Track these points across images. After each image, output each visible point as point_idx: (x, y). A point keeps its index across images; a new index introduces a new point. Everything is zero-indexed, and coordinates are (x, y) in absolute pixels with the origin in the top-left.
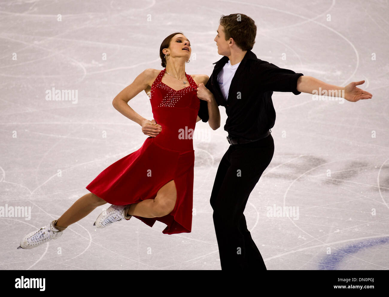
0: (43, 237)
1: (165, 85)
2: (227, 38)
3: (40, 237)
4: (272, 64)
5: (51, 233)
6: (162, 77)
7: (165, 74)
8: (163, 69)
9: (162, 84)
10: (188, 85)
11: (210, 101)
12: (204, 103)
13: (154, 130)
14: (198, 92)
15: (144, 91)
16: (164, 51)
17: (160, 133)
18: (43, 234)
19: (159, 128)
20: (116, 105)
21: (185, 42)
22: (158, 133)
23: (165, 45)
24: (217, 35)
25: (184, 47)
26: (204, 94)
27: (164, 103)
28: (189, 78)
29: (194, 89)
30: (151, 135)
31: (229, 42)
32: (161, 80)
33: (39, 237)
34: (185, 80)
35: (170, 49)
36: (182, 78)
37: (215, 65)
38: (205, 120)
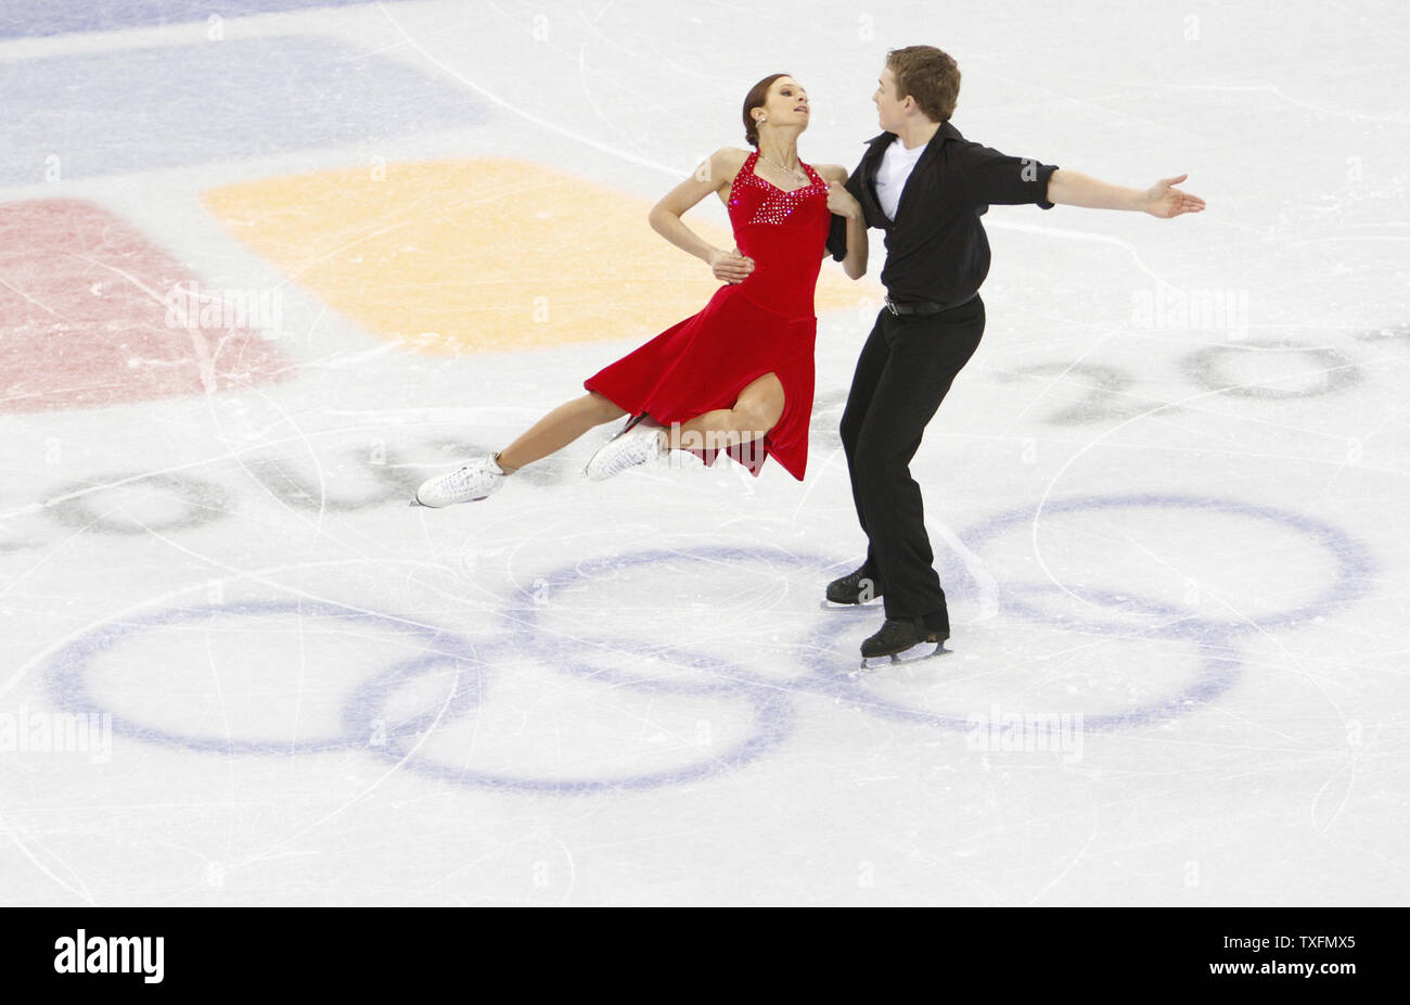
0: (468, 483)
1: (762, 180)
2: (901, 96)
3: (462, 484)
4: (991, 150)
5: (486, 477)
6: (754, 164)
7: (760, 159)
8: (753, 149)
9: (756, 177)
10: (806, 183)
11: (853, 217)
12: (839, 222)
13: (738, 269)
14: (828, 198)
15: (715, 193)
16: (755, 113)
17: (751, 274)
18: (468, 478)
19: (749, 265)
20: (657, 224)
21: (800, 94)
22: (747, 275)
23: (756, 99)
24: (880, 90)
25: (797, 105)
26: (841, 202)
27: (762, 217)
28: (808, 170)
29: (820, 190)
30: (732, 281)
31: (904, 102)
32: (752, 170)
33: (458, 482)
34: (799, 172)
35: (768, 109)
36: (793, 168)
37: (869, 145)
38: (838, 258)
